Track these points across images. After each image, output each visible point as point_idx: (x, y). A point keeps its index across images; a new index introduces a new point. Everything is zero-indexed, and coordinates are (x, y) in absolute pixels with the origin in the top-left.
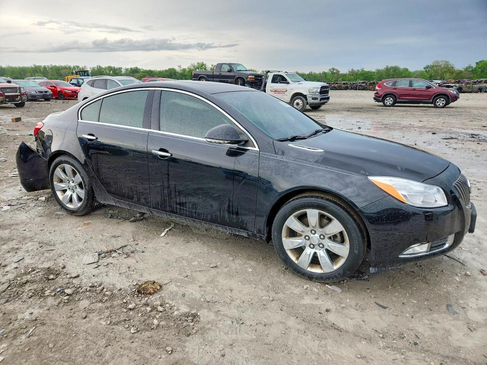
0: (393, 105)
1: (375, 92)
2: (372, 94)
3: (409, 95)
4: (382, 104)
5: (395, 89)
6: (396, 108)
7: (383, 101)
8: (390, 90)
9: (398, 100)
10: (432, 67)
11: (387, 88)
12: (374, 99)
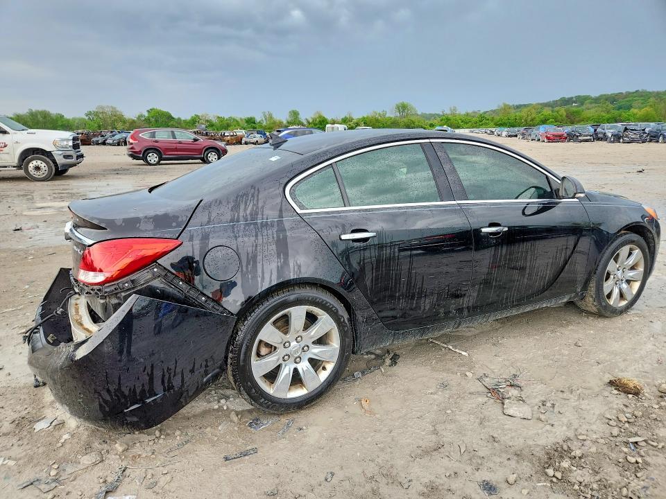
0: (158, 163)
1: (129, 146)
2: (124, 150)
3: (176, 150)
4: (141, 162)
5: (156, 142)
6: (164, 166)
7: (144, 158)
8: (151, 144)
9: (164, 156)
10: (96, 114)
11: (145, 140)
12: (131, 156)
